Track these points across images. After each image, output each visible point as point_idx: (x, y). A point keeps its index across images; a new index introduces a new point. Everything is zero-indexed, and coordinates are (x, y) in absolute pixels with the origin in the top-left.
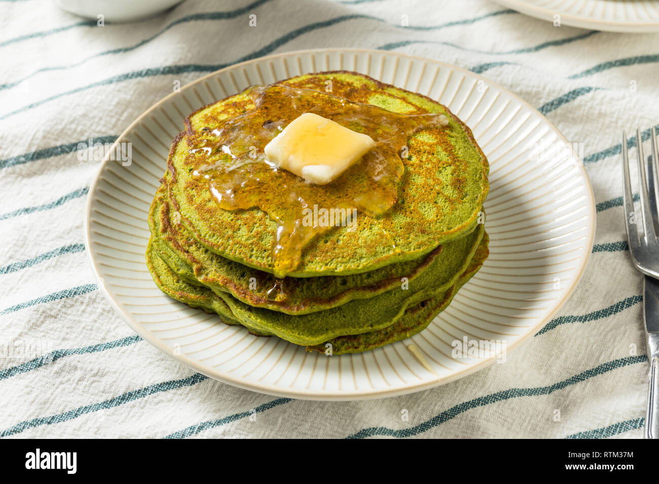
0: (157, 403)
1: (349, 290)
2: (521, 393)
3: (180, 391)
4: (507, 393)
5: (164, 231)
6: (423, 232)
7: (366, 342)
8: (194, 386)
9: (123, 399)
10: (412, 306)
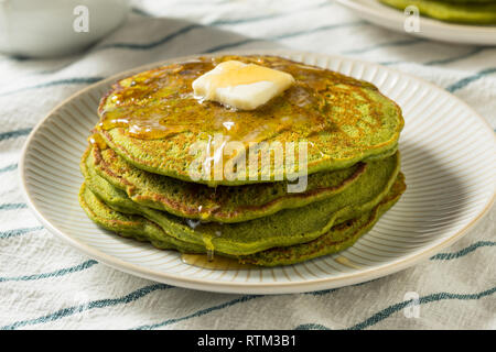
0: (93, 317)
1: (280, 197)
2: (451, 297)
3: (115, 307)
4: (438, 295)
5: (97, 163)
6: (349, 145)
7: (297, 254)
8: (129, 304)
9: (59, 314)
10: (340, 221)
